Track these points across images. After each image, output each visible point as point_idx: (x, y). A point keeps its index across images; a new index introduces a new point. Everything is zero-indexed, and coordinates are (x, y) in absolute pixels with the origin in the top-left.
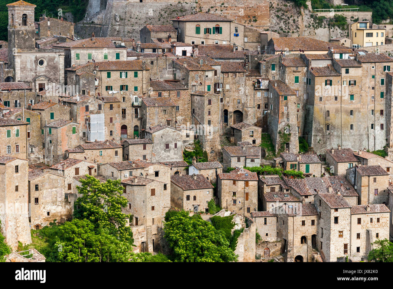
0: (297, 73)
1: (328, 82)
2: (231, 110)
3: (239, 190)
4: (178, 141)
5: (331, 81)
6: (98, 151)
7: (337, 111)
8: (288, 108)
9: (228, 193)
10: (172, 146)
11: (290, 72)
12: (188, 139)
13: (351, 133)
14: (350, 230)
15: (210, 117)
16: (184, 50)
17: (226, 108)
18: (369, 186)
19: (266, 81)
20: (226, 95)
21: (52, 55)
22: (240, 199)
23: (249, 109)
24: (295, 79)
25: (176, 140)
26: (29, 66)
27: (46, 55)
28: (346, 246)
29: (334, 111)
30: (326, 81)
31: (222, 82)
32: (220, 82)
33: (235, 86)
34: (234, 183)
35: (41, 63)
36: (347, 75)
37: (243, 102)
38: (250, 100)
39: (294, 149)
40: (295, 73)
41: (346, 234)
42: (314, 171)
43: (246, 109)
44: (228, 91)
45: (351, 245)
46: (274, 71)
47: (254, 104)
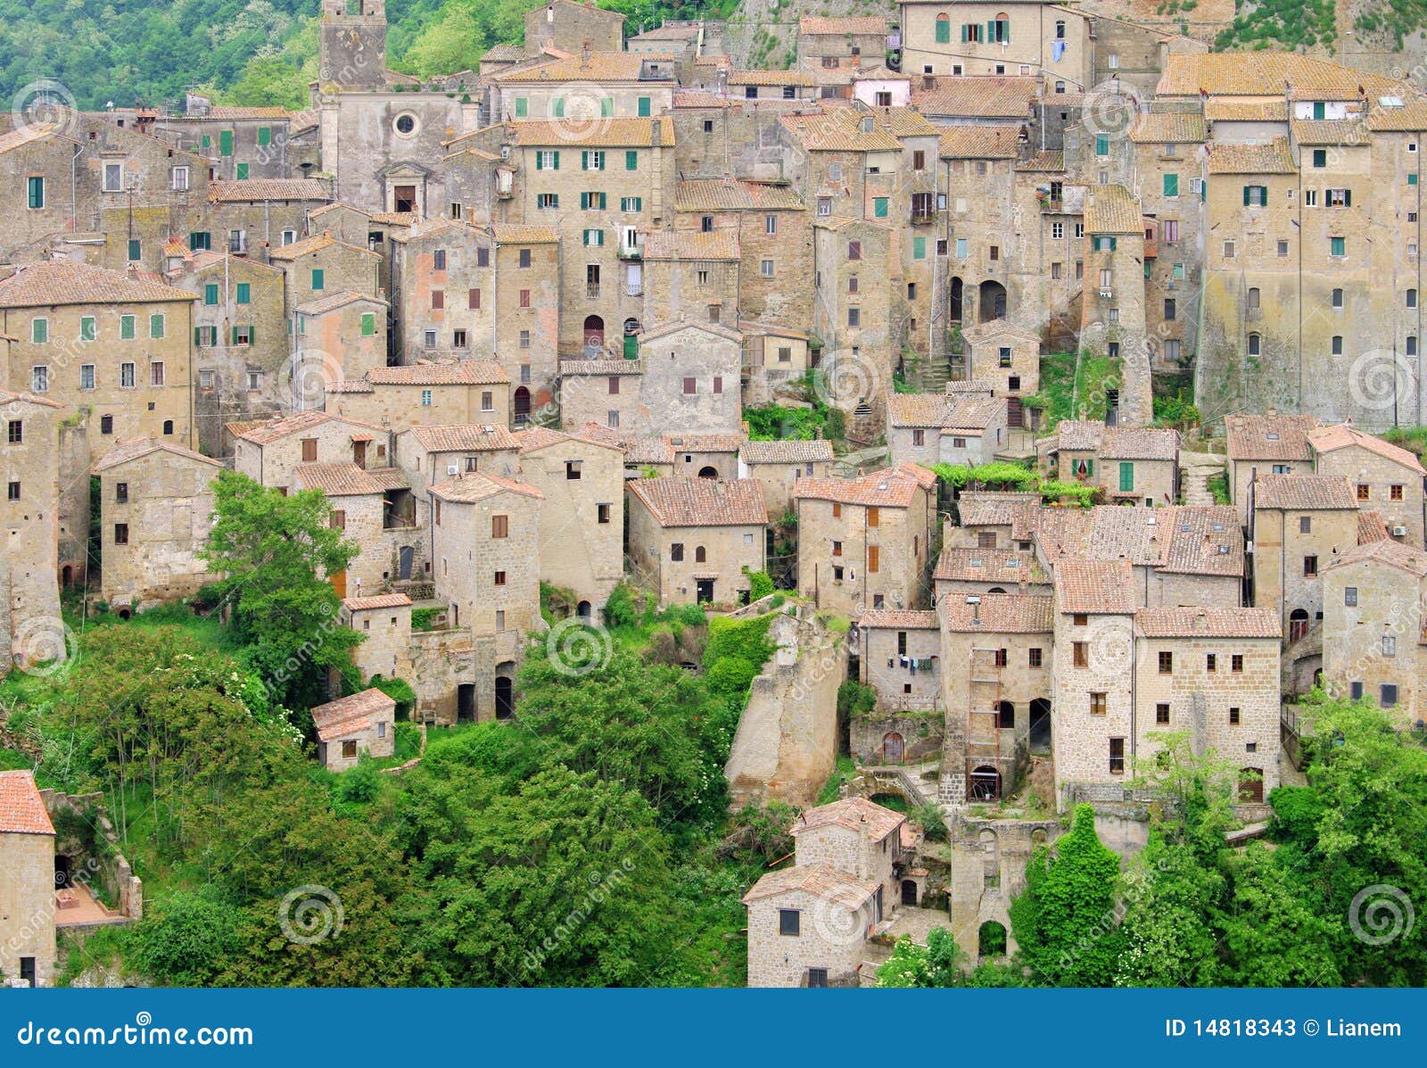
0: (1172, 165)
1: (1255, 193)
2: (972, 279)
3: (851, 535)
4: (726, 371)
5: (1264, 191)
6: (417, 392)
7: (1286, 292)
8: (1112, 277)
9: (820, 544)
10: (705, 385)
11: (1149, 160)
12: (784, 366)
13: (1331, 365)
14: (1133, 692)
15: (854, 298)
16: (881, 90)
17: (956, 273)
18: (1282, 544)
19: (1074, 189)
20: (956, 230)
21: (439, 101)
22: (854, 565)
23: (1025, 278)
24: (1166, 182)
25: (718, 366)
26: (364, 134)
27: (419, 101)
28: (1116, 745)
29: (1277, 289)
30: (1247, 190)
31: (945, 191)
32: (935, 190)
33: (982, 204)
34: (837, 514)
35: (406, 125)
36: (1321, 170)
37: (1006, 255)
38: (1029, 248)
39: (1134, 410)
40: (1163, 165)
41: (1117, 702)
42: (1150, 486)
43: (1016, 278)
44: (963, 216)
45: (1134, 745)
46: (1105, 158)
47: (1041, 262)
